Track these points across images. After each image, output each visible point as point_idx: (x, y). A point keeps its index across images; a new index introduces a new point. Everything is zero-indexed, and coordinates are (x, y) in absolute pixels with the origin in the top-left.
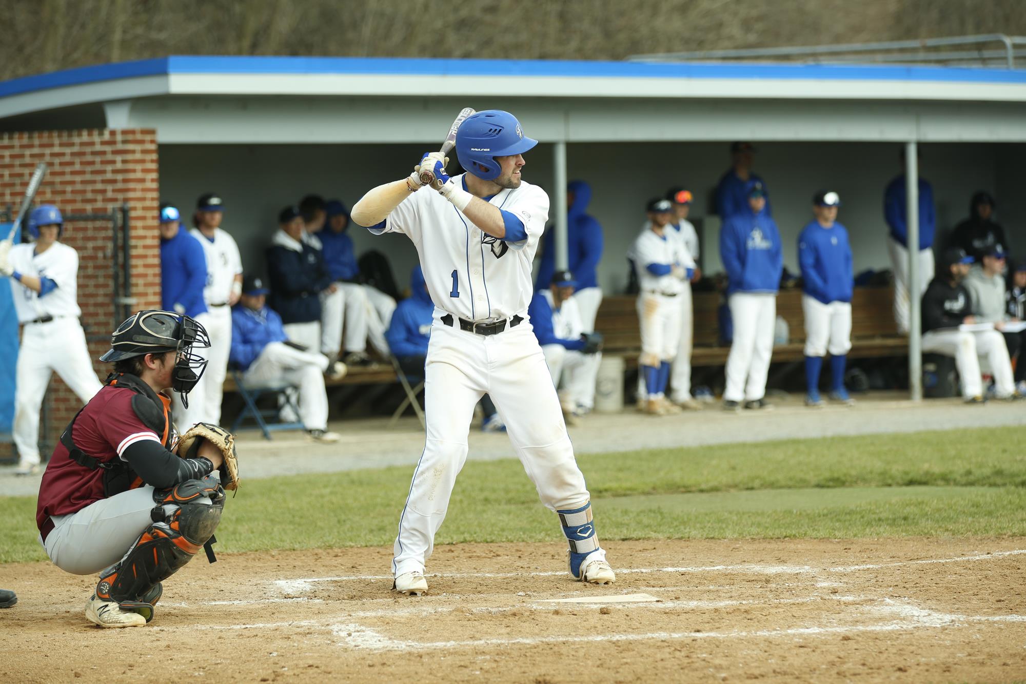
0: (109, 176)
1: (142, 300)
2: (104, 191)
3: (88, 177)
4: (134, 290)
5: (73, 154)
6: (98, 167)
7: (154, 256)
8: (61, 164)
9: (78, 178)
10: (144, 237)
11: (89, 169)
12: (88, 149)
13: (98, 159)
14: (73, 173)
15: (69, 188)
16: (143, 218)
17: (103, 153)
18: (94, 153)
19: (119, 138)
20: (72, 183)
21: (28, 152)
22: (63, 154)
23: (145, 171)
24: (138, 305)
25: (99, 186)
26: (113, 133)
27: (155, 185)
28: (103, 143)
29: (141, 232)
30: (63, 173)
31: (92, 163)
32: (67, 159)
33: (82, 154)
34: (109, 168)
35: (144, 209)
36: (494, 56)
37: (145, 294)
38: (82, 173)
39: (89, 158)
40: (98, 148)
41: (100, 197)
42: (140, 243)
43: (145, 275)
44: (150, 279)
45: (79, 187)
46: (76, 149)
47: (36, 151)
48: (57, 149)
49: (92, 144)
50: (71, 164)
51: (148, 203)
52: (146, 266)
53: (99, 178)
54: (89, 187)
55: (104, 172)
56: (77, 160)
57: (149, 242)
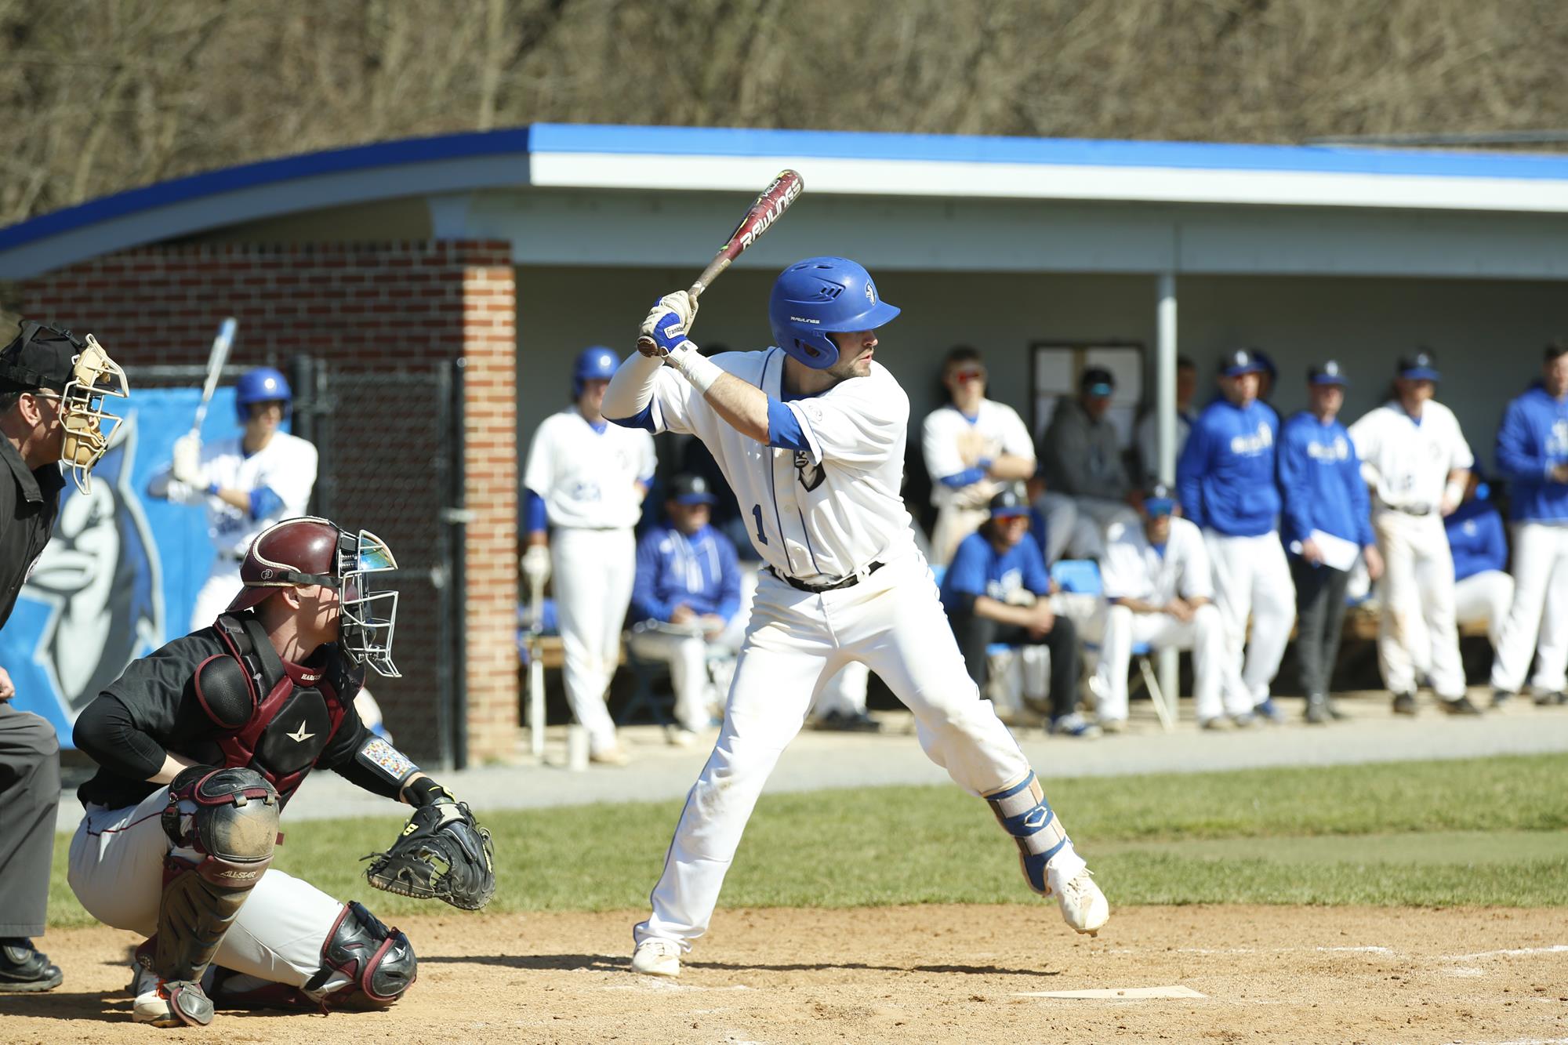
0: (434, 314)
1: (485, 514)
2: (425, 340)
3: (401, 316)
4: (470, 498)
5: (378, 279)
6: (417, 300)
7: (506, 445)
8: (359, 294)
9: (385, 317)
10: (489, 414)
11: (402, 302)
12: (401, 271)
13: (417, 287)
14: (378, 309)
15: (370, 333)
16: (488, 384)
17: (425, 278)
18: (411, 278)
19: (451, 253)
20: (376, 324)
21: (305, 273)
22: (361, 279)
23: (493, 308)
24: (477, 522)
25: (418, 331)
26: (441, 246)
27: (509, 331)
28: (426, 262)
29: (484, 406)
30: (359, 309)
31: (408, 294)
32: (368, 285)
33: (392, 278)
34: (434, 301)
35: (491, 368)
36: (1102, 135)
37: (490, 506)
38: (392, 308)
39: (403, 285)
40: (417, 269)
41: (418, 348)
42: (482, 423)
43: (489, 475)
44: (498, 481)
45: (386, 331)
46: (382, 270)
47: (318, 272)
48: (351, 270)
49: (408, 263)
50: (375, 294)
51: (497, 360)
52: (492, 460)
53: (417, 317)
54: (402, 332)
55: (426, 308)
56: (384, 288)
57: (498, 422)
